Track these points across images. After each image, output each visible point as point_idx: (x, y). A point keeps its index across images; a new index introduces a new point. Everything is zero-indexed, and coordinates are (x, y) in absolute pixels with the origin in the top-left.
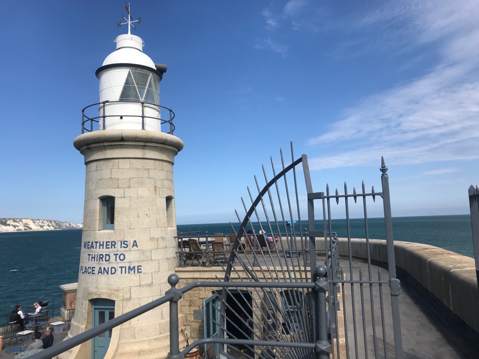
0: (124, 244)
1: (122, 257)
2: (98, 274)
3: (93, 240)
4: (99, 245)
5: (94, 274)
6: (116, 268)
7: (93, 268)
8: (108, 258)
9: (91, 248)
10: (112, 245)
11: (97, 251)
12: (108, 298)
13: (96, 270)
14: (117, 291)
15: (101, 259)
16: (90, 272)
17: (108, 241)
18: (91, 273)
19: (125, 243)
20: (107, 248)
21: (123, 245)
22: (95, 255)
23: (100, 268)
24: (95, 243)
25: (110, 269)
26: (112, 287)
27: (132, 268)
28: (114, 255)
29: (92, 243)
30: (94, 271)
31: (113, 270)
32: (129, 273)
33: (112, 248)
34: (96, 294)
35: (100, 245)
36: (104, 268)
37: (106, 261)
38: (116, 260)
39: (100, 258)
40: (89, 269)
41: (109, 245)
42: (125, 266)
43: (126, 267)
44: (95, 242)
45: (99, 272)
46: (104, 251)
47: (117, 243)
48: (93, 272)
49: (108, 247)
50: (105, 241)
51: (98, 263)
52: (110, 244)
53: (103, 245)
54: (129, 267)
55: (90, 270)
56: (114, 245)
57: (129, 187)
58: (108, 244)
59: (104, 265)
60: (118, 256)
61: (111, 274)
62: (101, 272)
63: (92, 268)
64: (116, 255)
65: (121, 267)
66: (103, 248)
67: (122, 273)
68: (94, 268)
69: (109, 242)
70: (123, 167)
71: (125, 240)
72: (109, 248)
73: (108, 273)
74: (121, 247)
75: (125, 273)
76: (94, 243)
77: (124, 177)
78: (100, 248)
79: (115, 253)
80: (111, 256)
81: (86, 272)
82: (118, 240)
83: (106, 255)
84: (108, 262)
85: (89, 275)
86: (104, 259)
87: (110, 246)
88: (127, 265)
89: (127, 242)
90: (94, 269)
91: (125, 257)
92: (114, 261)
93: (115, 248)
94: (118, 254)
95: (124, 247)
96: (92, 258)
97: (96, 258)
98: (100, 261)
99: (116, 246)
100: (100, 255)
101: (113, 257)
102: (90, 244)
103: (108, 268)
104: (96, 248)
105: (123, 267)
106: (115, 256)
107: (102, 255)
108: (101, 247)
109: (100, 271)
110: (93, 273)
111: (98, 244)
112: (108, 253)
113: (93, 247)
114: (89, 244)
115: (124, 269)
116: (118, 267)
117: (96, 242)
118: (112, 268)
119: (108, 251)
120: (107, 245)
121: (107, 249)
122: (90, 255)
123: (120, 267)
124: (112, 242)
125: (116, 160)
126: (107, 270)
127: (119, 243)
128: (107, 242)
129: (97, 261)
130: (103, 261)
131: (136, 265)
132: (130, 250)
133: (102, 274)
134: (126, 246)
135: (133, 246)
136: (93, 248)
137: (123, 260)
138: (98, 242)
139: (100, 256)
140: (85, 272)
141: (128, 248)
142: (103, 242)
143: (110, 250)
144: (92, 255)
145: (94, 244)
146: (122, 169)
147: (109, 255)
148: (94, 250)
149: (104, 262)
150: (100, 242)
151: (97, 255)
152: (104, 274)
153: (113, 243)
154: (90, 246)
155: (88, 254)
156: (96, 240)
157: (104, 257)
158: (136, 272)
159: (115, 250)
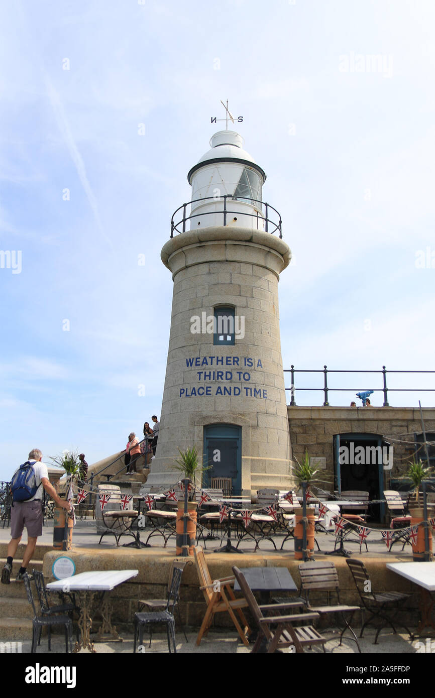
0: (248, 361)
1: (247, 376)
2: (216, 394)
3: (206, 355)
5: (210, 394)
6: (241, 389)
7: (207, 388)
8: (229, 376)
9: (202, 365)
10: (234, 361)
11: (214, 367)
12: (232, 422)
13: (213, 390)
14: (243, 415)
16: (204, 393)
17: (229, 356)
18: (205, 393)
19: (250, 360)
20: (227, 364)
21: (247, 363)
22: (210, 372)
23: (219, 388)
24: (210, 359)
25: (232, 389)
26: (237, 410)
27: (258, 390)
28: (237, 373)
29: (205, 358)
30: (210, 391)
31: (237, 390)
32: (255, 396)
33: (234, 364)
34: (214, 418)
35: (218, 361)
36: (225, 388)
37: (227, 379)
38: (240, 379)
39: (218, 376)
40: (201, 389)
41: (230, 361)
43: (251, 389)
45: (218, 393)
46: (224, 368)
47: (240, 359)
49: (229, 363)
50: (225, 356)
51: (216, 381)
52: (232, 359)
53: (222, 361)
54: (255, 390)
56: (237, 362)
57: (252, 297)
58: (229, 359)
59: (225, 383)
60: (242, 375)
61: (235, 394)
62: (221, 393)
63: (205, 389)
64: (240, 373)
65: (247, 389)
66: (222, 364)
67: (247, 395)
68: (210, 387)
69: (231, 357)
70: (245, 273)
71: (250, 357)
72: (231, 364)
73: (230, 394)
74: (245, 365)
75: (251, 396)
76: (208, 358)
77: (246, 284)
78: (217, 364)
79: (239, 371)
80: (233, 374)
81: (195, 393)
82: (241, 355)
83: (227, 372)
84: (229, 381)
85: (202, 397)
86: (224, 377)
87: (232, 362)
88: (253, 387)
90: (209, 389)
91: (250, 377)
92: (238, 381)
93: (238, 365)
94: (242, 373)
95: (248, 365)
96: (205, 376)
97: (212, 377)
98: (218, 379)
99: (239, 362)
100: (218, 372)
101: (236, 376)
102: (201, 360)
103: (230, 388)
104: (211, 364)
105: (249, 388)
106: (238, 374)
107: (222, 373)
108: (220, 363)
109: (219, 391)
110: (207, 394)
111: (215, 360)
112: (229, 370)
113: (207, 363)
114: (198, 360)
115: (249, 391)
116: (243, 388)
117: (212, 358)
118: (235, 388)
119: (229, 368)
120: (227, 361)
121: (228, 366)
122: (202, 373)
123: (245, 388)
124: (234, 358)
125: (237, 264)
126: (229, 391)
127: (243, 360)
128: (227, 358)
129: (214, 379)
130: (222, 379)
131: (262, 388)
132: (255, 370)
133: (222, 394)
134: (250, 364)
135: (258, 365)
136: (207, 364)
137: (248, 380)
138: (214, 358)
139: (218, 374)
140: (192, 393)
141: (253, 367)
142: (222, 358)
143: (232, 366)
144: (205, 373)
145: (209, 360)
146: (244, 275)
147: (231, 373)
148: (209, 366)
149: (225, 380)
150: (218, 358)
151: (214, 372)
152: (225, 394)
153: (236, 359)
154: (201, 363)
155: (198, 373)
156: (212, 356)
157: (225, 374)
158: (262, 397)
159: (239, 367)
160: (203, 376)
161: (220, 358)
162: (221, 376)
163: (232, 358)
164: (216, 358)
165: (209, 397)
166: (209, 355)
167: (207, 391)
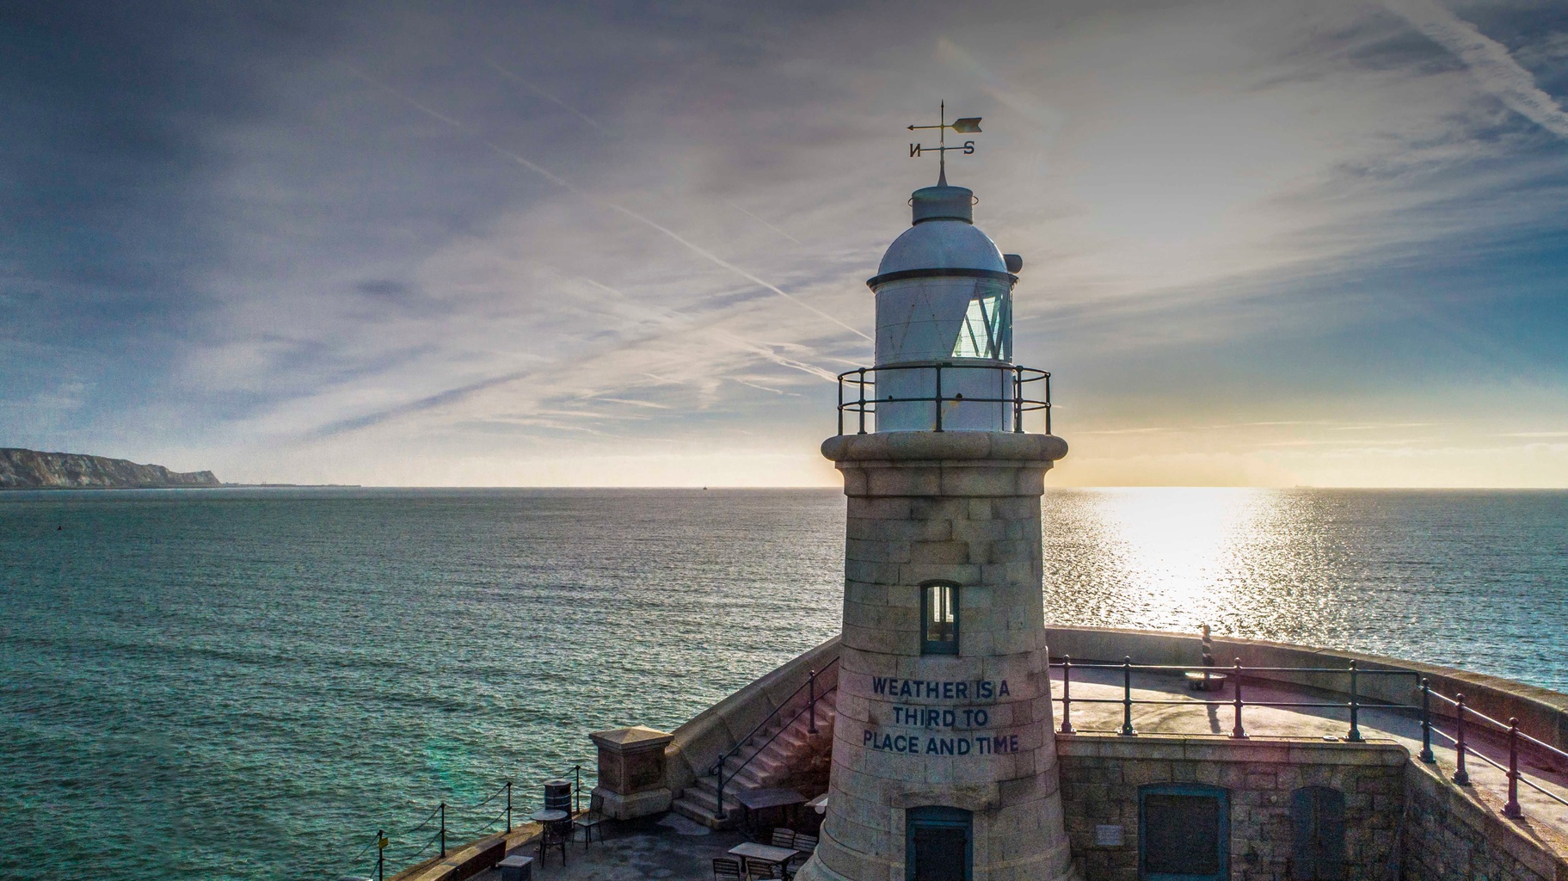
0: (984, 688)
1: (981, 717)
2: (928, 752)
3: (909, 677)
4: (926, 689)
5: (917, 752)
6: (970, 742)
7: (911, 738)
8: (949, 718)
9: (902, 694)
10: (958, 690)
11: (923, 702)
12: (956, 805)
13: (922, 745)
14: (974, 790)
15: (933, 721)
16: (904, 748)
17: (949, 681)
18: (908, 749)
19: (987, 686)
20: (946, 696)
21: (982, 691)
22: (915, 710)
23: (932, 741)
24: (915, 686)
25: (956, 744)
26: (964, 782)
27: (1001, 739)
28: (964, 712)
29: (906, 683)
30: (916, 745)
31: (963, 744)
32: (995, 752)
33: (958, 696)
34: (925, 796)
35: (929, 689)
36: (943, 742)
37: (945, 724)
38: (968, 725)
39: (930, 718)
40: (901, 740)
41: (951, 690)
42: (987, 737)
43: (989, 739)
44: (915, 682)
45: (929, 749)
46: (940, 704)
47: (968, 685)
48: (914, 748)
49: (948, 693)
50: (942, 680)
51: (926, 728)
52: (954, 687)
53: (936, 690)
54: (996, 740)
55: (901, 744)
56: (963, 691)
57: (991, 563)
58: (949, 687)
59: (942, 732)
60: (972, 715)
61: (960, 753)
62: (935, 749)
63: (908, 740)
64: (968, 713)
65: (980, 740)
66: (937, 696)
67: (982, 752)
68: (917, 739)
69: (951, 684)
70: (977, 518)
71: (986, 680)
72: (952, 697)
73: (951, 752)
74: (978, 697)
75: (989, 752)
76: (911, 683)
77: (980, 539)
78: (928, 696)
79: (967, 709)
80: (956, 715)
81: (890, 746)
82: (971, 679)
83: (945, 712)
84: (950, 727)
85: (902, 755)
86: (941, 721)
87: (954, 693)
88: (992, 736)
89: (989, 683)
90: (914, 742)
91: (987, 718)
92: (965, 727)
93: (965, 696)
94: (972, 711)
95: (983, 695)
96: (908, 715)
97: (919, 718)
98: (930, 724)
99: (967, 692)
100: (930, 712)
101: (961, 718)
102: (899, 685)
103: (952, 741)
104: (918, 695)
105: (985, 739)
106: (965, 716)
107: (937, 713)
108: (933, 694)
109: (932, 747)
110: (911, 751)
111: (923, 688)
112: (950, 708)
113: (909, 692)
114: (894, 684)
115: (985, 743)
116: (975, 740)
117: (918, 683)
118: (960, 741)
119: (948, 703)
120: (946, 690)
121: (948, 699)
122: (902, 709)
123: (978, 739)
124: (958, 684)
125: (962, 501)
126: (950, 746)
127: (975, 686)
128: (946, 684)
129: (922, 724)
130: (937, 724)
131: (1009, 733)
132: (996, 703)
133: (937, 753)
134: (986, 693)
135: (1002, 692)
136: (910, 695)
137: (983, 724)
138: (922, 683)
139: (929, 714)
140: (885, 745)
141: (992, 698)
142: (937, 684)
143: (954, 701)
144: (907, 710)
145: (913, 688)
147: (952, 713)
148: (914, 699)
149: (941, 726)
150: (928, 684)
151: (922, 710)
152: (942, 753)
153: (961, 687)
154: (898, 690)
155: (895, 708)
156: (918, 679)
157: (941, 716)
158: (1009, 750)
159: (966, 701)
160: (902, 715)
161: (933, 685)
162: (935, 719)
163: (954, 685)
164: (925, 684)
165: (914, 758)
166: (913, 678)
167: (911, 745)
